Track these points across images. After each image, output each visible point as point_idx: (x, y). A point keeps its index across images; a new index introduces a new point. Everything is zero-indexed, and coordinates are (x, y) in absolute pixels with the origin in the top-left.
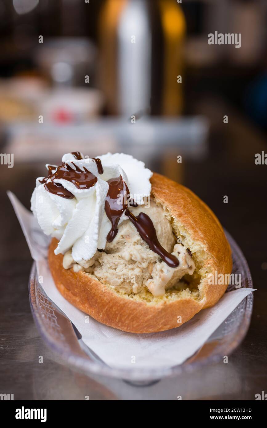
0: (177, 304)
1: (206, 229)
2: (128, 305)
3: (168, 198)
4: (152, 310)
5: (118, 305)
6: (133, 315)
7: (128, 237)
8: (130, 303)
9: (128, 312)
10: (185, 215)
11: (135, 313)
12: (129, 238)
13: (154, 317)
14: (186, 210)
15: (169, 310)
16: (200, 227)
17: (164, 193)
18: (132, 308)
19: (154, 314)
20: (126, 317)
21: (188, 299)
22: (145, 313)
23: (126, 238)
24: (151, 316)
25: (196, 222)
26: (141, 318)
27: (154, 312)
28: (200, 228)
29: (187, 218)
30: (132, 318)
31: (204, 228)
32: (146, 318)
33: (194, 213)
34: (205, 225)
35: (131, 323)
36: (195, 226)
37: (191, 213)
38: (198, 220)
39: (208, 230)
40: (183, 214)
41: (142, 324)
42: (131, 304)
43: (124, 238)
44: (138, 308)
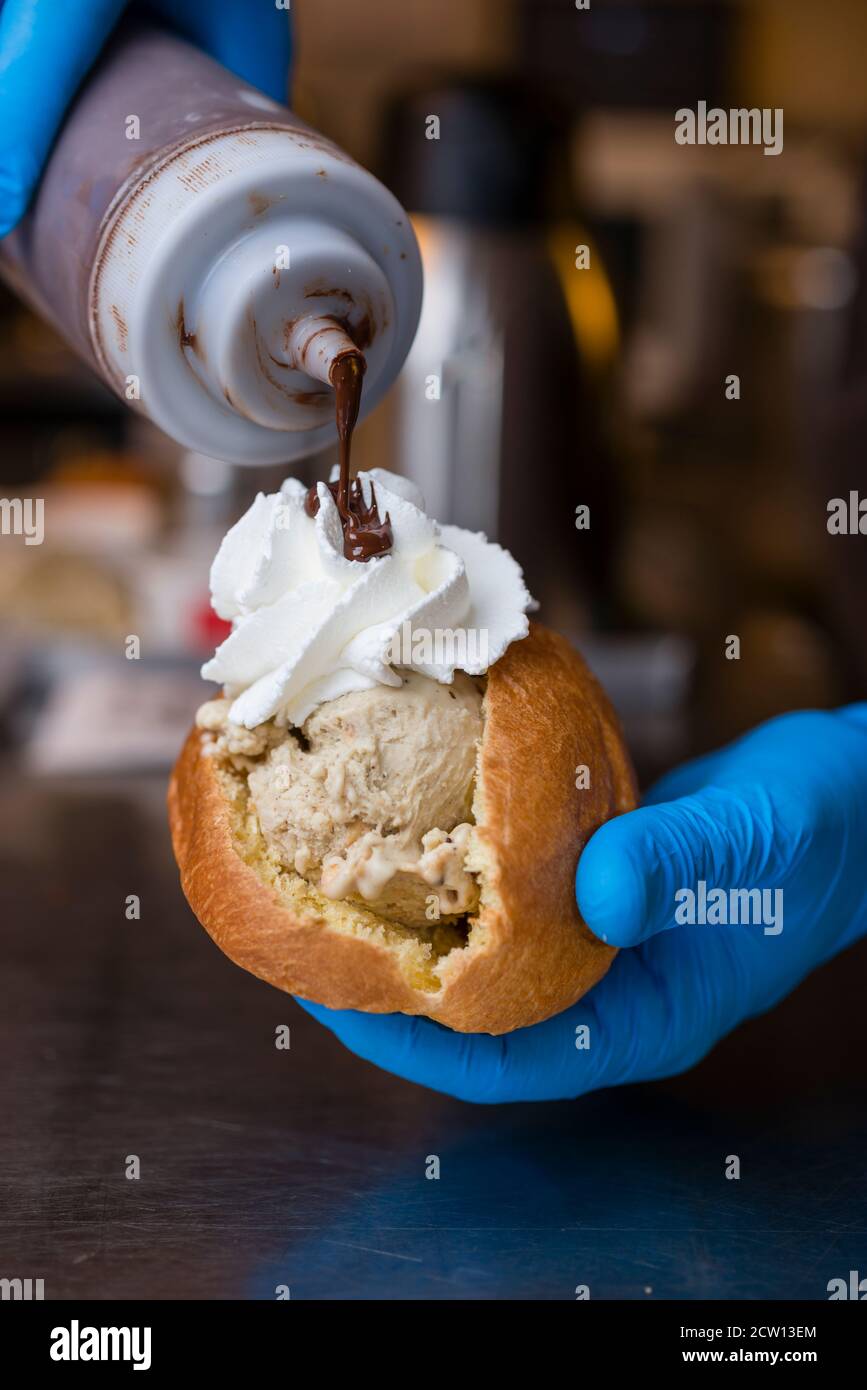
0: (347, 946)
1: (535, 835)
2: (239, 881)
3: (507, 710)
4: (280, 919)
5: (222, 870)
6: (236, 910)
7: (350, 730)
8: (245, 878)
9: (231, 896)
10: (505, 771)
11: (243, 907)
12: (351, 735)
13: (277, 939)
14: (519, 762)
15: (318, 946)
16: (520, 821)
17: (512, 695)
18: (244, 893)
19: (278, 931)
20: (224, 906)
21: (381, 951)
22: (262, 918)
23: (347, 729)
24: (270, 932)
25: (520, 801)
26: (248, 925)
27: (281, 927)
28: (516, 821)
29: (506, 781)
30: (231, 917)
31: (530, 829)
32: (259, 933)
33: (537, 780)
34: (539, 825)
35: (227, 927)
36: (508, 810)
37: (525, 776)
38: (531, 802)
39: (537, 839)
40: (502, 767)
41: (245, 941)
42: (245, 882)
43: (341, 727)
44: (253, 899)
